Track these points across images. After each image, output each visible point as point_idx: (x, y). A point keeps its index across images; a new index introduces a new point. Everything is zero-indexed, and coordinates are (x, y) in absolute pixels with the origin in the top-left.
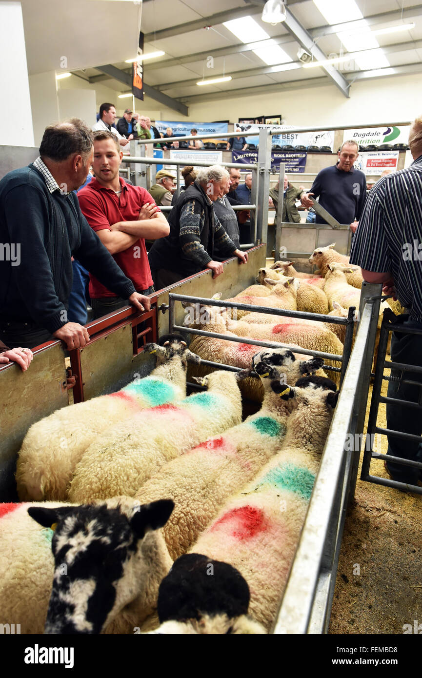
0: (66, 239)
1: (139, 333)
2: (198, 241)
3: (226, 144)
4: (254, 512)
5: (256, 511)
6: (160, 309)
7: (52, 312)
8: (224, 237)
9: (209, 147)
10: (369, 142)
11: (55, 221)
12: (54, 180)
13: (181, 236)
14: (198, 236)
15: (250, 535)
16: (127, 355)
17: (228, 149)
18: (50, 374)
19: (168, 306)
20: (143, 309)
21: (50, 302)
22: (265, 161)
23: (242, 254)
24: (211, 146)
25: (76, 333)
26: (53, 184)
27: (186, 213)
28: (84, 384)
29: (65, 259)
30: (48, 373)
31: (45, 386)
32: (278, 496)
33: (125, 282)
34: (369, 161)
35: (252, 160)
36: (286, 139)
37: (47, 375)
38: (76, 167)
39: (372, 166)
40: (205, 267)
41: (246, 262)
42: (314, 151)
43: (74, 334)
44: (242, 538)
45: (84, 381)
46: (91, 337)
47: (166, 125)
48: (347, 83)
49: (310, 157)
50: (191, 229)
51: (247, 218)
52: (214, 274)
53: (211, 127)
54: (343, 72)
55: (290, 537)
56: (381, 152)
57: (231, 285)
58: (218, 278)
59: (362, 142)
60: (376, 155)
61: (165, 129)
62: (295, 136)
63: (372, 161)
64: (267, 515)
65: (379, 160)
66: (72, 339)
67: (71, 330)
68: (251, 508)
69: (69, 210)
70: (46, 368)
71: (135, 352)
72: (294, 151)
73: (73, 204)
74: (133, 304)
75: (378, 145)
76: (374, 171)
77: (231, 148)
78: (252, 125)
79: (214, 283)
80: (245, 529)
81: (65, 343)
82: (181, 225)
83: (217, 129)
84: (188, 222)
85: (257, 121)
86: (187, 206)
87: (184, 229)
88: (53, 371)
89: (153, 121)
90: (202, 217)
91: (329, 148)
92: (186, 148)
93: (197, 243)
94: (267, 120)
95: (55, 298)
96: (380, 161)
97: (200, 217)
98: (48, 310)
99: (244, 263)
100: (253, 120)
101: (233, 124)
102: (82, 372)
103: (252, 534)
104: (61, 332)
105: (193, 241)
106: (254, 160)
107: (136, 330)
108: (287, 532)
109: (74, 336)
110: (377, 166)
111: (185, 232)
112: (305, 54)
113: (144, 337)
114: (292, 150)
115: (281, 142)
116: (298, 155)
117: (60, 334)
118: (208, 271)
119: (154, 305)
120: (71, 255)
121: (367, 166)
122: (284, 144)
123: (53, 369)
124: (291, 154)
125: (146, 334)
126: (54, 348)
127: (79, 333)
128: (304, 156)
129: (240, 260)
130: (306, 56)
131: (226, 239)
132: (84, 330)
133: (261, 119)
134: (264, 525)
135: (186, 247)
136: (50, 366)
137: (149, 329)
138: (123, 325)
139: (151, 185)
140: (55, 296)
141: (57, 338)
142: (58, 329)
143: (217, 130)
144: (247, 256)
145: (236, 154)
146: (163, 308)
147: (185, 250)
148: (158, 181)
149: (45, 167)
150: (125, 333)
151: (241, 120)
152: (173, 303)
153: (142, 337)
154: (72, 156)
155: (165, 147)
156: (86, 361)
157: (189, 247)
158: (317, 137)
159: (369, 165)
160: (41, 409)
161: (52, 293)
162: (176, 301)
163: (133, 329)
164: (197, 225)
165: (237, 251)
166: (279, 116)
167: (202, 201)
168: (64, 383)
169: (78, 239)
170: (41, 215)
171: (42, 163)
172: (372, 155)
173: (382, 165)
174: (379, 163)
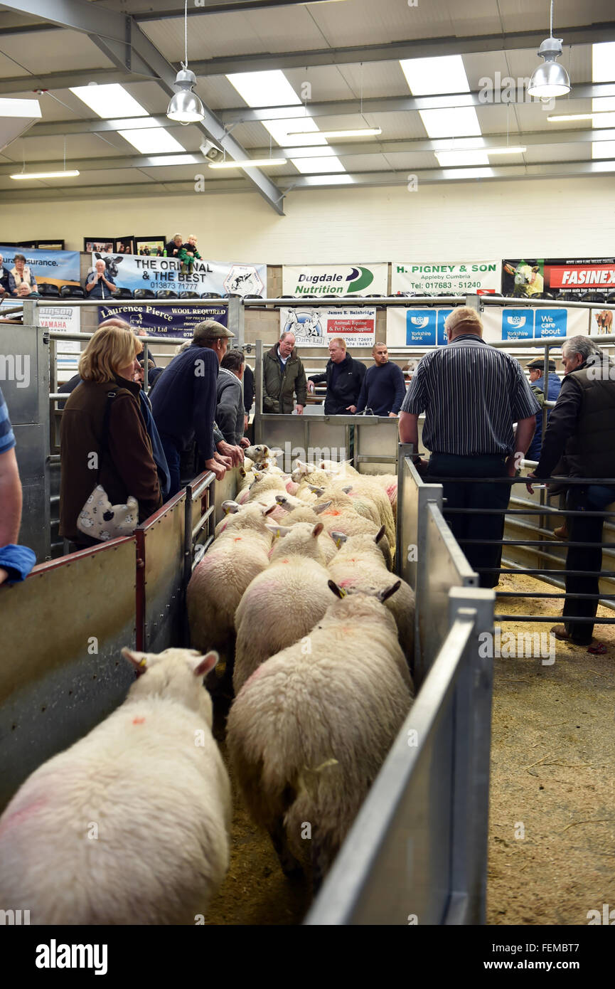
3: (81, 289)
10: (326, 290)
34: (331, 323)
35: (133, 318)
36: (185, 282)
39: (337, 332)
48: (279, 191)
53: (49, 257)
54: (270, 175)
56: (348, 309)
59: (314, 290)
60: (341, 313)
62: (200, 277)
63: (336, 323)
65: (347, 321)
75: (341, 296)
83: (60, 260)
85: (119, 244)
94: (141, 245)
96: (348, 323)
106: (138, 318)
110: (344, 332)
112: (213, 148)
115: (177, 286)
116: (213, 311)
121: (329, 331)
122: (182, 290)
124: (201, 308)
130: (216, 152)
143: (61, 263)
151: (88, 241)
158: (237, 280)
159: (331, 329)
166: (162, 238)
172: (335, 313)
173: (351, 329)
174: (347, 326)
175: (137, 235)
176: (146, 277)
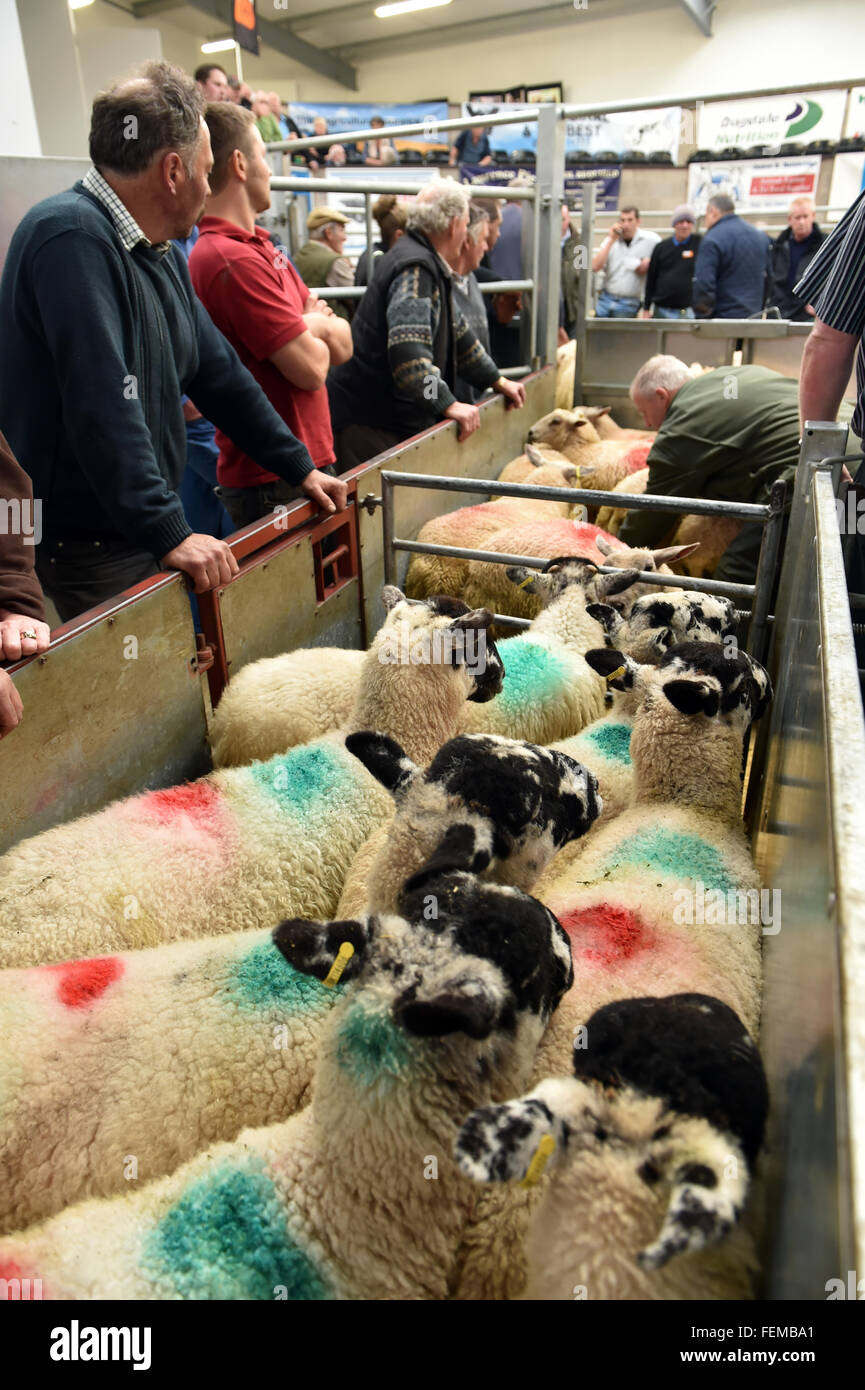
0: (167, 354)
1: (324, 557)
2: (427, 357)
3: (447, 153)
4: (618, 916)
5: (623, 914)
6: (365, 504)
7: (159, 512)
8: (476, 351)
9: (409, 160)
10: (754, 137)
11: (144, 313)
12: (132, 220)
13: (392, 347)
14: (427, 346)
15: (623, 956)
16: (304, 604)
17: (452, 162)
18: (165, 641)
19: (379, 499)
20: (333, 507)
21: (150, 492)
22: (551, 181)
23: (513, 387)
24: (413, 157)
25: (211, 555)
26: (130, 229)
27: (401, 296)
28: (229, 663)
29: (168, 400)
30: (162, 639)
31: (157, 668)
32: (659, 885)
33: (295, 449)
34: (756, 182)
36: (575, 138)
37: (160, 645)
38: (171, 184)
39: (763, 193)
40: (441, 416)
41: (521, 405)
42: (635, 161)
43: (208, 558)
44: (609, 962)
45: (229, 658)
46: (242, 562)
47: (313, 113)
49: (628, 176)
50: (414, 332)
51: (515, 309)
52: (460, 431)
53: (411, 114)
55: (704, 961)
57: (492, 455)
58: (468, 442)
59: (738, 138)
60: (771, 166)
61: (310, 120)
62: (594, 130)
63: (763, 182)
64: (647, 920)
65: (777, 177)
66: (204, 568)
67: (200, 551)
68: (611, 909)
69: (170, 288)
70: (157, 630)
71: (320, 597)
72: (592, 162)
73: (178, 276)
74: (310, 495)
75: (773, 144)
76: (767, 204)
77: (459, 158)
78: (500, 105)
79: (461, 450)
80: (611, 946)
81: (189, 576)
82: (391, 322)
83: (426, 116)
84: (407, 315)
85: (508, 97)
86: (402, 280)
87: (399, 330)
88: (171, 637)
89: (285, 104)
90: (435, 304)
91: (668, 154)
92: (360, 163)
93: (427, 362)
94: (532, 95)
95: (158, 482)
96: (779, 181)
97: (430, 306)
98: (148, 508)
99: (516, 405)
100: (500, 95)
101: (458, 106)
102: (225, 638)
103: (627, 954)
104: (179, 555)
105: (418, 358)
107: (321, 549)
108: (697, 951)
109: (209, 563)
110: (774, 193)
111: (400, 338)
113: (335, 566)
114: (587, 162)
116: (602, 172)
117: (178, 559)
118: (449, 424)
119: (352, 496)
120: (179, 392)
121: (752, 193)
122: (570, 149)
123: (171, 632)
124: (587, 169)
125: (340, 560)
126: (171, 587)
127: (218, 556)
128: (615, 173)
129: (509, 401)
131: (479, 354)
132: (225, 548)
133: (518, 93)
134: (645, 938)
135: (403, 371)
136: (165, 626)
137: (343, 549)
138: (294, 541)
139: (301, 243)
140: (159, 478)
141: (172, 568)
142: (172, 548)
144: (524, 392)
145: (469, 174)
146: (370, 504)
147: (398, 379)
148: (316, 234)
149: (110, 191)
150: (299, 557)
151: (474, 96)
152: (392, 492)
153: (330, 565)
154: (157, 158)
155: (314, 164)
156: (230, 615)
157: (409, 370)
158: (641, 131)
159: (755, 190)
160: (153, 715)
161: (153, 472)
162: (397, 488)
163: (315, 547)
164: (425, 323)
165: (503, 381)
166: (558, 85)
167: (433, 267)
168: (193, 661)
169: (193, 353)
170: (113, 299)
171: (102, 181)
172: (763, 167)
173: (782, 189)
174: (779, 186)
175: (529, 82)
176: (527, 133)
